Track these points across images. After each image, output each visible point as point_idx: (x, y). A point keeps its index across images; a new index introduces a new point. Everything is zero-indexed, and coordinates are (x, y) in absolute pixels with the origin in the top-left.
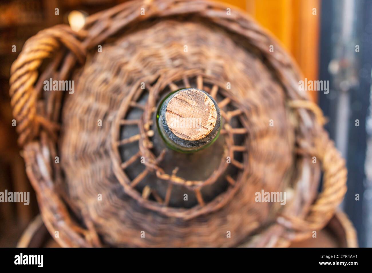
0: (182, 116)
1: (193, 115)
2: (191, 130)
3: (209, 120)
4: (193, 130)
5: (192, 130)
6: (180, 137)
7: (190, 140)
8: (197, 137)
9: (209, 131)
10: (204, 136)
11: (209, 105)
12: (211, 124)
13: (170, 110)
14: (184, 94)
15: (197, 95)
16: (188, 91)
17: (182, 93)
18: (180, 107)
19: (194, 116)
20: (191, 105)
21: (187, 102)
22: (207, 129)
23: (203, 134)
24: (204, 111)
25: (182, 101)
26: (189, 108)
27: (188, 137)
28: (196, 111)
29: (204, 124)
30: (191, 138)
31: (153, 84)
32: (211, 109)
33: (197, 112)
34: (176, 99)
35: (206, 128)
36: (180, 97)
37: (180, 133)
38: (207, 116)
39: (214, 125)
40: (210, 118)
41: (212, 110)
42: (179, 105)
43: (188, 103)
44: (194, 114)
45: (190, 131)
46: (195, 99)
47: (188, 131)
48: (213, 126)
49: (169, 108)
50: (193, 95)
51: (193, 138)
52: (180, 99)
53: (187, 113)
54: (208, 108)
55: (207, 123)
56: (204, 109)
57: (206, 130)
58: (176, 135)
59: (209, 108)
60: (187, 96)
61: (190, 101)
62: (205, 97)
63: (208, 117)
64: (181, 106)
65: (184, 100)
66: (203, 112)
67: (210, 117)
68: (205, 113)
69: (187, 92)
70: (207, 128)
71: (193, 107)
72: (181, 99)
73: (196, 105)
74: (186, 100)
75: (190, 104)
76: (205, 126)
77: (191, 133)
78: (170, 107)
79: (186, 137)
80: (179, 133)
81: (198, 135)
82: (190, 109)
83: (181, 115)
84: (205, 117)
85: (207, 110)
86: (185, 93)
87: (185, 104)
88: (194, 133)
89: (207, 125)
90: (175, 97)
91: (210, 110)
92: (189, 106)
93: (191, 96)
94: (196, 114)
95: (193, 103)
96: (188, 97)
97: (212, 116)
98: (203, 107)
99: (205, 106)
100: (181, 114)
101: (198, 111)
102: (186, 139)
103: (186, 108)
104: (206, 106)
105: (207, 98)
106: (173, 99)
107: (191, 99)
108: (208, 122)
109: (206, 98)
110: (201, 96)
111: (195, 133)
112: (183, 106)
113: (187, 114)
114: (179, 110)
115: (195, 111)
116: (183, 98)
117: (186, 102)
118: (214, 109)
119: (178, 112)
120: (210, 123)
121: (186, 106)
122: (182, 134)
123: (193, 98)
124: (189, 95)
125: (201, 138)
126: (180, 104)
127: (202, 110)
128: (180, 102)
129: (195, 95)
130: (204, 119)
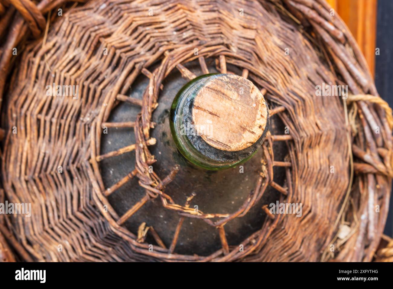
0: (218, 115)
1: (233, 113)
2: (231, 136)
3: (257, 121)
4: (234, 136)
5: (232, 136)
6: (215, 145)
7: (230, 150)
8: (240, 147)
9: (258, 136)
10: (249, 145)
11: (256, 98)
12: (260, 127)
13: (199, 106)
14: (220, 82)
15: (240, 84)
16: (226, 78)
17: (217, 80)
18: (214, 101)
19: (235, 115)
20: (231, 98)
21: (225, 93)
22: (255, 133)
23: (249, 141)
24: (250, 108)
25: (217, 92)
26: (228, 104)
27: (227, 145)
28: (238, 108)
29: (251, 126)
30: (231, 147)
32: (260, 105)
33: (240, 109)
34: (207, 89)
35: (253, 133)
36: (214, 86)
37: (215, 141)
38: (254, 115)
39: (264, 127)
40: (259, 118)
41: (261, 106)
42: (212, 99)
43: (226, 95)
44: (236, 112)
45: (229, 137)
46: (236, 90)
47: (226, 137)
48: (263, 129)
49: (198, 103)
50: (234, 84)
51: (233, 147)
52: (214, 90)
53: (225, 110)
54: (256, 103)
55: (254, 125)
56: (251, 104)
57: (253, 135)
58: (208, 142)
59: (257, 103)
60: (224, 85)
61: (229, 93)
62: (251, 86)
63: (256, 117)
64: (215, 99)
65: (220, 92)
66: (248, 109)
67: (258, 116)
68: (252, 110)
69: (224, 79)
70: (254, 132)
71: (233, 101)
72: (216, 89)
73: (239, 99)
74: (222, 91)
75: (229, 97)
76: (252, 129)
77: (231, 140)
78: (200, 102)
79: (223, 146)
80: (213, 140)
81: (241, 143)
82: (229, 105)
83: (217, 113)
84: (251, 117)
85: (254, 105)
86: (222, 80)
87: (221, 97)
88: (235, 141)
89: (254, 127)
90: (206, 87)
91: (258, 105)
92: (227, 100)
93: (230, 86)
94: (238, 112)
95: (233, 95)
96: (226, 86)
97: (261, 115)
98: (248, 101)
99: (251, 100)
100: (216, 111)
101: (241, 107)
102: (222, 148)
103: (224, 102)
104: (252, 100)
105: (253, 88)
106: (204, 90)
107: (231, 90)
108: (256, 123)
109: (252, 88)
110: (246, 86)
111: (237, 140)
112: (218, 101)
113: (224, 111)
114: (212, 106)
115: (236, 108)
116: (219, 88)
117: (223, 94)
118: (263, 104)
119: (212, 109)
120: (259, 126)
121: (223, 100)
122: (217, 141)
123: (233, 89)
124: (227, 83)
125: (245, 147)
126: (215, 98)
127: (247, 106)
128: (214, 93)
129: (237, 84)
130: (250, 119)
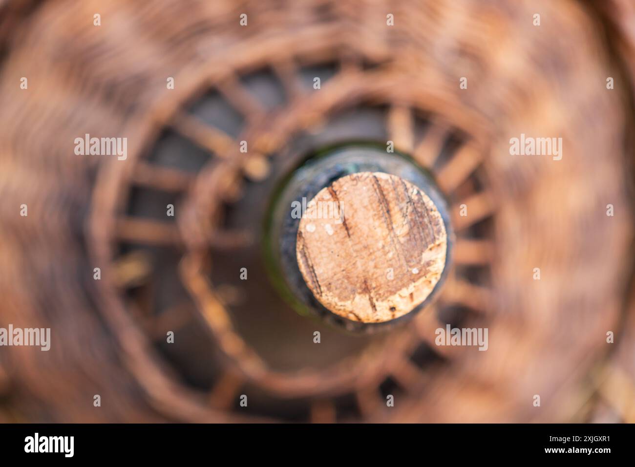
0: (351, 232)
1: (374, 252)
2: (338, 280)
3: (397, 295)
4: (342, 283)
5: (340, 282)
6: (303, 269)
7: (318, 296)
8: (337, 307)
9: (376, 318)
10: (352, 317)
11: (428, 264)
12: (393, 309)
13: (338, 193)
14: (401, 189)
15: (426, 220)
16: (415, 192)
17: (400, 182)
18: (365, 207)
19: (373, 257)
20: (392, 228)
21: (392, 213)
22: (376, 310)
23: (357, 312)
24: (405, 268)
25: (383, 200)
26: (380, 231)
27: (320, 286)
28: (389, 252)
29: (380, 294)
30: (323, 294)
31: (368, 65)
32: (423, 279)
33: (390, 255)
34: (373, 182)
35: (374, 307)
36: (386, 187)
37: (310, 263)
38: (400, 283)
39: (398, 315)
40: (403, 295)
41: (424, 282)
42: (366, 202)
43: (390, 216)
44: (379, 254)
45: (335, 278)
46: (412, 224)
47: (330, 273)
48: (393, 316)
49: (341, 186)
50: (417, 212)
51: (326, 298)
52: (381, 191)
53: (367, 236)
54: (420, 271)
55: (387, 298)
56: (412, 264)
57: (370, 310)
58: (299, 256)
59: (422, 273)
60: (403, 200)
61: (397, 217)
62: (438, 239)
63: (400, 289)
64: (369, 207)
65: (387, 203)
66: (401, 266)
67: (405, 292)
68: (404, 274)
69: (411, 190)
70: (377, 308)
71: (392, 235)
72: (385, 193)
73: (402, 240)
74: (391, 205)
75: (391, 223)
76: (377, 300)
77: (333, 286)
78: (345, 188)
79: (313, 282)
80: (309, 260)
81: (343, 303)
82: (379, 234)
83: (351, 228)
84: (394, 282)
85: (415, 271)
86: (406, 190)
87: (381, 212)
88: (337, 292)
89: (383, 301)
90: (375, 177)
91: (420, 277)
92: (385, 225)
93: (410, 209)
94: (383, 256)
95: (401, 228)
96: (404, 205)
97: (411, 295)
98: (411, 256)
99: (418, 258)
100: (353, 224)
101: (394, 254)
102: (310, 284)
103: (377, 223)
104: (420, 261)
105: (439, 245)
106: (368, 177)
107: (404, 216)
108: (391, 298)
109: (437, 242)
110: (431, 232)
111: (341, 293)
112: (372, 213)
113: (365, 236)
114: (356, 211)
115: (387, 249)
116: (391, 196)
117: (388, 211)
118: (430, 282)
119: (351, 215)
120: (392, 305)
121: (379, 218)
122: (312, 267)
123: (409, 218)
124: (410, 201)
125: (343, 314)
126: (371, 204)
127: (403, 262)
128: (376, 196)
129: (422, 216)
130: (390, 284)
